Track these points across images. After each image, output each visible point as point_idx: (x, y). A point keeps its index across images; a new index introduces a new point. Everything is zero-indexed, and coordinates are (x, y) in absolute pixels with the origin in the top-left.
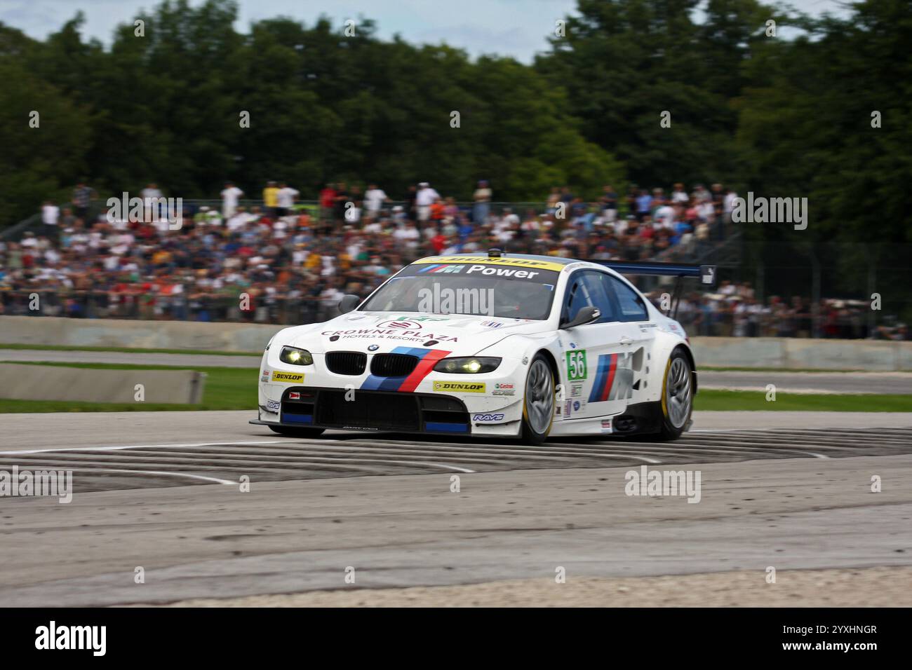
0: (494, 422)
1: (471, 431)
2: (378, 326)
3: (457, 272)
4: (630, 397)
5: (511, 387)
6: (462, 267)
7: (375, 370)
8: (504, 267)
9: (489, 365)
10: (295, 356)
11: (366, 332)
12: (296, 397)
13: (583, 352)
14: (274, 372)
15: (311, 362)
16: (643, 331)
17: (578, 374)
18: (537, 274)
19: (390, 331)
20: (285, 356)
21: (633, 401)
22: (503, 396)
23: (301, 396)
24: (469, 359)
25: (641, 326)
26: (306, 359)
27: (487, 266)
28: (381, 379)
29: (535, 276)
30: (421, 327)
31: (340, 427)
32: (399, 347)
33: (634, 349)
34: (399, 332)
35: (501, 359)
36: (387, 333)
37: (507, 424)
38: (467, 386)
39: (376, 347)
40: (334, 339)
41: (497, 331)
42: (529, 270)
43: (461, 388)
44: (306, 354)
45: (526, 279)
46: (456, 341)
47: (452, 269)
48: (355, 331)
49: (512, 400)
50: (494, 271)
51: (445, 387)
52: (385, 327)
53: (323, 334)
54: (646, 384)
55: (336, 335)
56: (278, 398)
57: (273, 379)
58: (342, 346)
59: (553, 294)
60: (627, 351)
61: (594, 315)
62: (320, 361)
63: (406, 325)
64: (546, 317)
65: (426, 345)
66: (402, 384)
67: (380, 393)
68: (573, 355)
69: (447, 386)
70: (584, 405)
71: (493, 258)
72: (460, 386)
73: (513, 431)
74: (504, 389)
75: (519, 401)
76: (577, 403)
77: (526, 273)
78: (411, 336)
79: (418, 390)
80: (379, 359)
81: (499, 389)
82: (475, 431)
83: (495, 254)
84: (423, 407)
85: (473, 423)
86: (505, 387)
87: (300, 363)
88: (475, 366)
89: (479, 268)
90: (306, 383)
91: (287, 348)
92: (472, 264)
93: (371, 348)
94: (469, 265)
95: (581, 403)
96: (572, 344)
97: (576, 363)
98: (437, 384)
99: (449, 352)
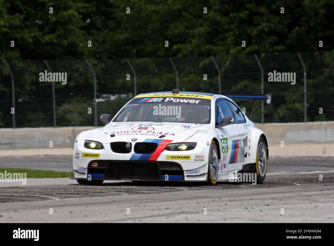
0: (195, 174)
1: (184, 179)
2: (132, 129)
3: (160, 101)
4: (243, 161)
5: (202, 157)
6: (162, 99)
7: (137, 150)
8: (183, 98)
9: (191, 146)
10: (93, 145)
11: (128, 132)
12: (96, 165)
13: (226, 139)
14: (83, 153)
15: (102, 147)
16: (246, 128)
17: (225, 150)
18: (200, 101)
19: (140, 131)
20: (87, 145)
21: (245, 163)
22: (199, 161)
23: (98, 165)
24: (181, 144)
25: (245, 126)
26: (100, 146)
27: (174, 98)
28: (140, 155)
29: (199, 102)
30: (154, 129)
31: (121, 179)
32: (147, 139)
33: (244, 137)
34: (144, 131)
35: (196, 143)
36: (139, 132)
37: (201, 175)
38: (182, 157)
39: (135, 139)
40: (113, 136)
41: (189, 130)
42: (196, 99)
43: (179, 158)
44: (99, 144)
45: (195, 104)
46: (174, 135)
47: (156, 100)
48: (122, 132)
49: (203, 163)
50: (178, 100)
51: (172, 158)
52: (136, 129)
53: (106, 134)
54: (249, 154)
55: (113, 134)
56: (86, 166)
57: (83, 157)
58: (117, 139)
59: (210, 111)
60: (241, 138)
61: (232, 121)
62: (108, 147)
63: (146, 128)
64: (209, 122)
65: (160, 137)
66: (150, 157)
67: (139, 162)
68: (223, 141)
69: (172, 157)
70: (227, 165)
71: (176, 94)
72: (179, 157)
73: (204, 179)
74: (199, 158)
75: (207, 164)
76: (225, 164)
77: (194, 101)
78: (151, 133)
79: (159, 160)
80: (138, 145)
81: (197, 158)
82: (186, 179)
83: (176, 92)
84: (161, 168)
85: (185, 175)
86: (200, 157)
87: (96, 148)
88: (184, 147)
89: (171, 99)
90: (101, 158)
91: (88, 142)
92: (166, 97)
93: (133, 140)
94: (166, 98)
95: (226, 164)
96: (222, 135)
97: (224, 144)
98: (168, 157)
99: (172, 141)
